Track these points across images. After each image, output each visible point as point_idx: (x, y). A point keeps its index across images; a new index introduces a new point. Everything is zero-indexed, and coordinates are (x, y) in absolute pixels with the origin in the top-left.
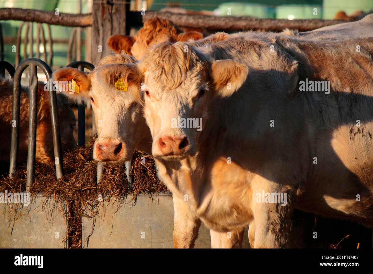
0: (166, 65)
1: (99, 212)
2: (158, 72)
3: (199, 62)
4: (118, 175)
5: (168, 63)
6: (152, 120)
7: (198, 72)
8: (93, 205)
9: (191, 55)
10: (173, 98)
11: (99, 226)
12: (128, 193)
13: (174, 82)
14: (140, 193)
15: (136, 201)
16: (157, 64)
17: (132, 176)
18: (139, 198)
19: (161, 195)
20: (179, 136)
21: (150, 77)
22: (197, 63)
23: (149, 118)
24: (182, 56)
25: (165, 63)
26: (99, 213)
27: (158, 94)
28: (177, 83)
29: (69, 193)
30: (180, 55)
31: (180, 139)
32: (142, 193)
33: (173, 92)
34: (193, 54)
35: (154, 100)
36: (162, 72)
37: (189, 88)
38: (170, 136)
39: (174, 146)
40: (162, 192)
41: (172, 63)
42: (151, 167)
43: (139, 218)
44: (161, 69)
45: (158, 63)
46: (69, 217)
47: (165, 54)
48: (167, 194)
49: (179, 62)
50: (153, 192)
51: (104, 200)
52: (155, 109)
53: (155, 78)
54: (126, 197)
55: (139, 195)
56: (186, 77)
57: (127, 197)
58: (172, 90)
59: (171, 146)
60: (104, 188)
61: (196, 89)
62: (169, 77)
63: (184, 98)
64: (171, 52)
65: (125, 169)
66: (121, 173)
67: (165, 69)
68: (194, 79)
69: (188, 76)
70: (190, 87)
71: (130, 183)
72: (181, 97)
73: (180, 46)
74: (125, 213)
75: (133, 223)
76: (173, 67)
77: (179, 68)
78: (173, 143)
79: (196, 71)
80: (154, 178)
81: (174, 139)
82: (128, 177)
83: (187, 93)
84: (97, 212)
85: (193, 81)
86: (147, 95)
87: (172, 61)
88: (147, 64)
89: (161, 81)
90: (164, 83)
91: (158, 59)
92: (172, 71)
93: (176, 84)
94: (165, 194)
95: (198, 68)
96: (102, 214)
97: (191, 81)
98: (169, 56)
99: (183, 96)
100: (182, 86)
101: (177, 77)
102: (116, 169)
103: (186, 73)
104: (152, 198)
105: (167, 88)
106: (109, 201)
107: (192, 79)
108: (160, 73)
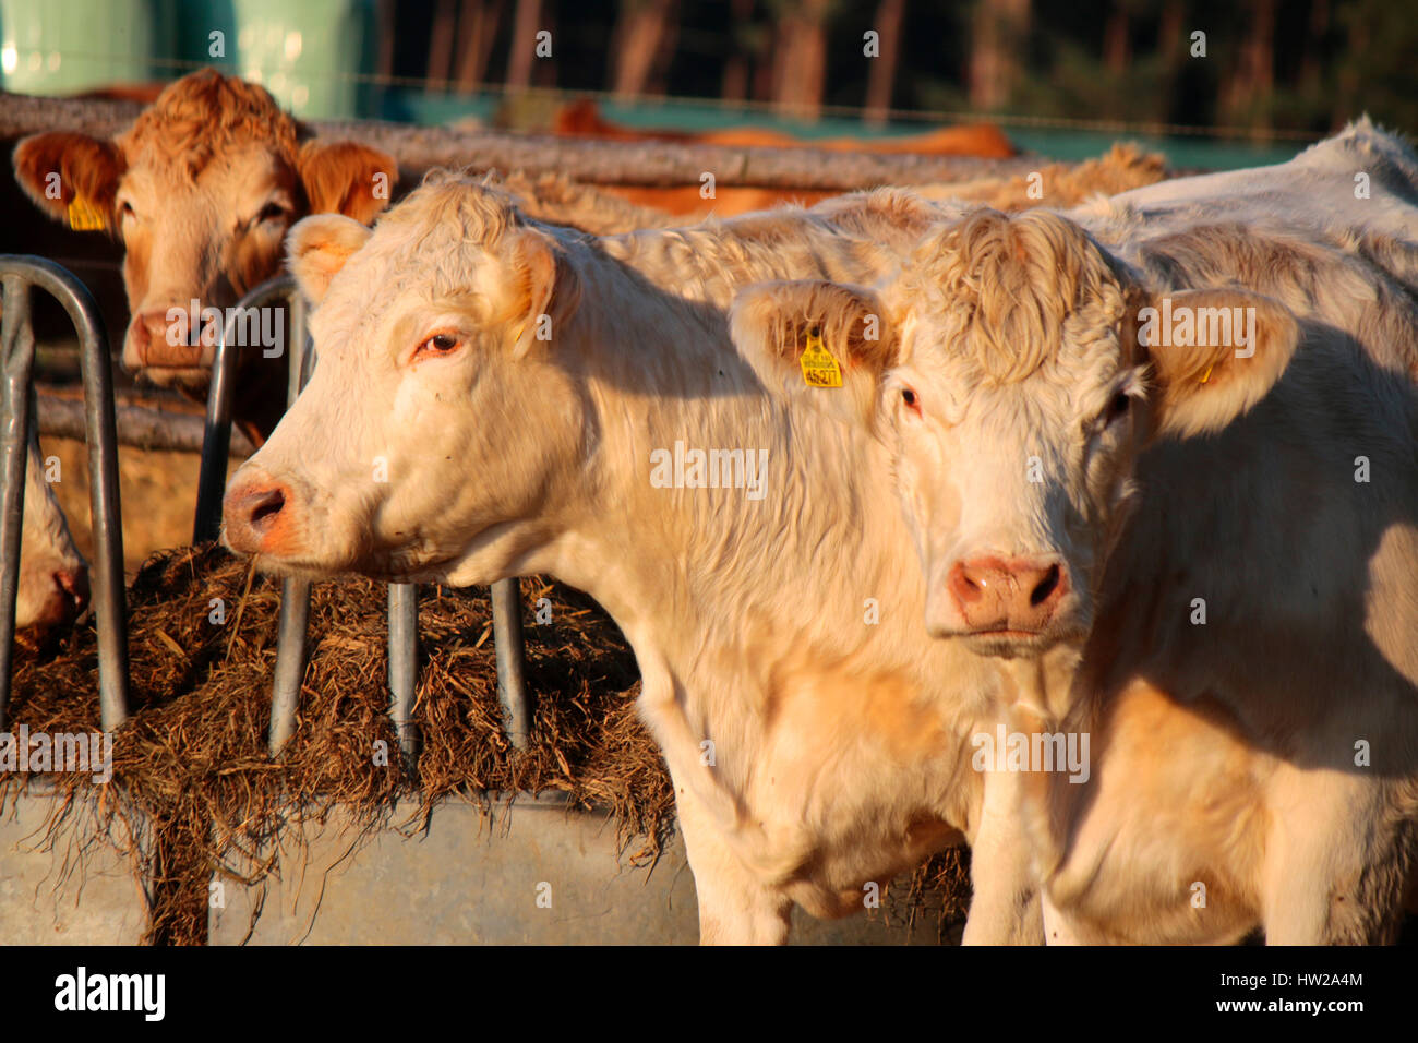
0: (987, 290)
1: (283, 862)
2: (954, 321)
3: (1112, 284)
4: (365, 721)
5: (993, 285)
6: (923, 501)
7: (1108, 323)
8: (261, 834)
9: (1083, 259)
10: (1011, 414)
11: (281, 917)
12: (398, 794)
13: (1018, 355)
14: (444, 792)
15: (427, 826)
16: (949, 288)
17: (418, 729)
18: (440, 813)
19: (523, 806)
20: (1033, 558)
21: (922, 339)
22: (1102, 291)
23: (912, 494)
24: (1047, 261)
25: (982, 285)
26: (282, 868)
27: (954, 400)
28: (1026, 361)
29: (165, 786)
30: (1042, 256)
31: (1038, 570)
32: (454, 794)
33: (1009, 393)
34: (1087, 253)
35: (934, 423)
36: (970, 318)
37: (1072, 381)
38: (998, 556)
39: (1011, 595)
40: (527, 792)
41: (1010, 287)
42: (484, 694)
43: (436, 891)
44: (967, 306)
45: (954, 285)
46: (160, 881)
47: (985, 250)
48: (548, 803)
49: (1037, 282)
50: (495, 791)
51: (306, 817)
52: (937, 459)
53: (941, 342)
54: (389, 809)
55: (443, 800)
56: (1061, 338)
57: (393, 808)
58: (1008, 386)
59: (998, 593)
60: (310, 771)
61: (1101, 385)
62: (999, 338)
63: (1053, 420)
64: (1006, 244)
65: (389, 700)
66: (375, 714)
67: (981, 306)
68: (1093, 347)
69: (1068, 336)
70: (1078, 377)
71: (410, 752)
72: (1042, 414)
73: (1041, 222)
74: (386, 871)
75: (414, 909)
76: (1012, 301)
77: (1038, 303)
78: (1008, 584)
79: (1103, 321)
80: (497, 736)
81: (1011, 570)
82: (401, 732)
83: (1064, 401)
84: (274, 859)
85: (1089, 356)
86: (907, 408)
87: (1009, 278)
88: (913, 291)
89: (967, 354)
90: (977, 360)
91: (953, 271)
92: (1011, 315)
93: (1023, 366)
94: (539, 803)
95: (1108, 310)
96: (293, 872)
97: (1080, 357)
98: (1000, 257)
99: (1049, 411)
100: (1046, 374)
101: (1027, 337)
102: (357, 696)
103: (1061, 325)
104: (492, 816)
105: (988, 379)
106: (323, 822)
107: (1083, 347)
108: (964, 320)
